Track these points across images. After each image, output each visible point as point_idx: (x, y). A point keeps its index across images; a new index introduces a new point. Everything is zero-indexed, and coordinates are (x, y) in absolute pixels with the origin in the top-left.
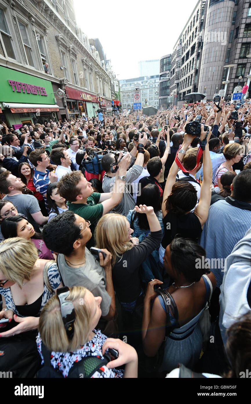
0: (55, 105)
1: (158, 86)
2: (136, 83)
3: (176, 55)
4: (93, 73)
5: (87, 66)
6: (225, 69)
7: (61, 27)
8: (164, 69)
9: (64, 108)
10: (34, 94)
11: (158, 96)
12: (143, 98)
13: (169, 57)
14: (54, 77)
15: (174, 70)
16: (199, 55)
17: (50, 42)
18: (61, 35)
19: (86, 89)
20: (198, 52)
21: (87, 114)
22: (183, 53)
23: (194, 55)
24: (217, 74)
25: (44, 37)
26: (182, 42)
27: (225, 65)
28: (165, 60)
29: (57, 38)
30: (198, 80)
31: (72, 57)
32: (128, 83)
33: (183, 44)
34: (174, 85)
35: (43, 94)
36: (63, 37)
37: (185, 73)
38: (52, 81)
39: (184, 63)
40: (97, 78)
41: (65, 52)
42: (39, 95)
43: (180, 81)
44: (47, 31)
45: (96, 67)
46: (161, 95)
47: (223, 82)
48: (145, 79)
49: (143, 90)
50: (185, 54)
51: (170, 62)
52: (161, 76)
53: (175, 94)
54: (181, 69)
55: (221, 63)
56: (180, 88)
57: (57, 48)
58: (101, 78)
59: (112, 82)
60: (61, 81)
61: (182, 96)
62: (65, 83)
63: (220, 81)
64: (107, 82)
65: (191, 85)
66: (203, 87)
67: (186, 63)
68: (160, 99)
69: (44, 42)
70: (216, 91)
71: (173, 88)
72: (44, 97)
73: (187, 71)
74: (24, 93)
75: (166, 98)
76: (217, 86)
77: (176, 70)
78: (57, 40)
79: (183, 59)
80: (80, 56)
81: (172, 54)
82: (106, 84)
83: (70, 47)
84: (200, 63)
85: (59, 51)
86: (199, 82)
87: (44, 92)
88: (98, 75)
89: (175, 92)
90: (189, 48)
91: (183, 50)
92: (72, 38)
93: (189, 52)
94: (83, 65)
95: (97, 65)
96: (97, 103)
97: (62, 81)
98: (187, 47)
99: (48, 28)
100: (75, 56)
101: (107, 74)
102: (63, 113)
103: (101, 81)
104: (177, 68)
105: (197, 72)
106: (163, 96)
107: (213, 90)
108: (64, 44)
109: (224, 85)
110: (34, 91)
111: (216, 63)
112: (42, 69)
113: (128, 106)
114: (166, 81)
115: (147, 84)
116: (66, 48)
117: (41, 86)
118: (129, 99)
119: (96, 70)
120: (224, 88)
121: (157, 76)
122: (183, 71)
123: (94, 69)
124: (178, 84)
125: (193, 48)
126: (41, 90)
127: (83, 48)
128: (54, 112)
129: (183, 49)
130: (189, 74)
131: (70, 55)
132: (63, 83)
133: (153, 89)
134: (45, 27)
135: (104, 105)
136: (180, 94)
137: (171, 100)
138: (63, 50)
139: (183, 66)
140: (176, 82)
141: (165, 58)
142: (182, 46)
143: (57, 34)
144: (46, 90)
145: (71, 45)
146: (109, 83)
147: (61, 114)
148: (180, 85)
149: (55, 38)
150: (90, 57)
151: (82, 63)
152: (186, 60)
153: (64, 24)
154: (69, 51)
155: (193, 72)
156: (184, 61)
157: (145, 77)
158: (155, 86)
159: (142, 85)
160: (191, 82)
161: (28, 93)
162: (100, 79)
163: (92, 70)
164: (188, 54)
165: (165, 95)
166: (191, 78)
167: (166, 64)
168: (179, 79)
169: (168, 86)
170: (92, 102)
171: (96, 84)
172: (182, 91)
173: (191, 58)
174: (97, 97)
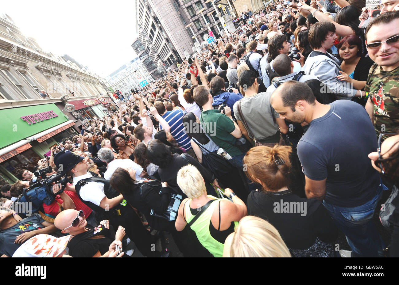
0: (68, 121)
1: (142, 65)
2: (120, 72)
3: (142, 36)
4: (82, 81)
5: (73, 78)
6: (187, 29)
7: (36, 58)
8: (139, 51)
9: (77, 120)
10: (47, 120)
11: (147, 73)
12: (135, 81)
13: (137, 41)
14: (53, 99)
15: (148, 47)
16: (161, 29)
17: (34, 73)
18: (40, 64)
19: (84, 96)
20: (159, 27)
21: (97, 116)
22: (147, 33)
23: (158, 30)
24: (183, 34)
25: (27, 71)
26: (141, 26)
27: (185, 27)
28: (135, 44)
29: (37, 68)
30: (173, 45)
31: (58, 77)
32: (113, 76)
33: (143, 27)
34: (156, 58)
35: (54, 116)
36: (43, 64)
37: (159, 45)
38: (55, 102)
39: (153, 39)
40: (87, 84)
41: (50, 75)
42: (51, 118)
43: (159, 53)
44: (28, 65)
45: (81, 75)
46: (150, 71)
47: (193, 37)
48: (128, 66)
49: (131, 75)
50: (149, 33)
51: (141, 43)
52: (140, 57)
53: (161, 64)
54: (153, 44)
55: (182, 26)
56: (162, 57)
57: (42, 75)
58: (91, 82)
59: (101, 82)
60: (61, 99)
61: (168, 62)
62: (67, 99)
63: (189, 38)
64: (97, 84)
65: (169, 51)
66: (180, 48)
67: (154, 38)
68: (151, 74)
69: (29, 75)
70: (191, 45)
71: (157, 60)
72: (56, 118)
73: (160, 43)
74: (39, 122)
75: (156, 71)
76: (190, 42)
77: (150, 46)
78: (38, 70)
79: (150, 36)
80: (64, 73)
81: (138, 38)
82: (97, 85)
83: (52, 70)
84: (166, 33)
85: (45, 76)
86: (175, 46)
87: (54, 114)
88: (87, 81)
89: (160, 63)
90: (150, 27)
91: (146, 31)
92: (49, 62)
93: (151, 30)
94: (70, 79)
95: (81, 74)
96: (100, 104)
97: (63, 99)
98: (148, 27)
99: (27, 62)
100: (60, 74)
101: (93, 77)
102: (78, 125)
103: (92, 85)
104: (150, 44)
105: (168, 40)
106: (152, 70)
107: (189, 46)
108: (45, 70)
109: (194, 38)
110: (45, 117)
111: (178, 28)
112: (40, 97)
113: (125, 95)
114: (147, 59)
115: (131, 69)
116: (49, 72)
117: (49, 110)
118: (122, 89)
119: (83, 78)
120: (196, 41)
121: (137, 59)
122: (156, 45)
123: (80, 78)
124: (158, 56)
125: (153, 26)
126: (51, 114)
127: (62, 66)
128: (70, 127)
129: (146, 29)
130: (163, 44)
131: (55, 76)
132: (64, 100)
133: (140, 70)
134: (25, 63)
135: (106, 103)
136: (166, 62)
137: (161, 70)
138: (47, 74)
139: (154, 41)
140: (156, 55)
141: (134, 43)
142: (144, 29)
143: (36, 65)
144: (55, 112)
145: (52, 68)
146: (99, 84)
147: (78, 126)
148: (161, 55)
149: (35, 68)
150: (72, 70)
151: (68, 78)
152: (153, 36)
153: (37, 55)
154: (53, 73)
155: (164, 41)
156: (152, 37)
157: (126, 65)
158: (140, 66)
159: (127, 71)
160: (168, 49)
161: (42, 121)
162: (90, 84)
163: (79, 79)
164: (151, 31)
165: (153, 69)
166: (167, 46)
167: (138, 46)
168: (156, 52)
169: (151, 62)
170: (96, 105)
171: (89, 89)
172: (165, 59)
173: (156, 33)
174: (97, 99)
